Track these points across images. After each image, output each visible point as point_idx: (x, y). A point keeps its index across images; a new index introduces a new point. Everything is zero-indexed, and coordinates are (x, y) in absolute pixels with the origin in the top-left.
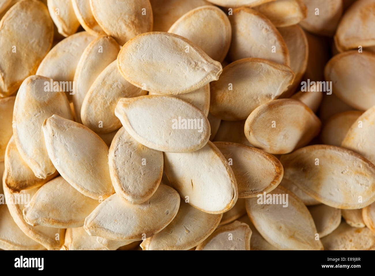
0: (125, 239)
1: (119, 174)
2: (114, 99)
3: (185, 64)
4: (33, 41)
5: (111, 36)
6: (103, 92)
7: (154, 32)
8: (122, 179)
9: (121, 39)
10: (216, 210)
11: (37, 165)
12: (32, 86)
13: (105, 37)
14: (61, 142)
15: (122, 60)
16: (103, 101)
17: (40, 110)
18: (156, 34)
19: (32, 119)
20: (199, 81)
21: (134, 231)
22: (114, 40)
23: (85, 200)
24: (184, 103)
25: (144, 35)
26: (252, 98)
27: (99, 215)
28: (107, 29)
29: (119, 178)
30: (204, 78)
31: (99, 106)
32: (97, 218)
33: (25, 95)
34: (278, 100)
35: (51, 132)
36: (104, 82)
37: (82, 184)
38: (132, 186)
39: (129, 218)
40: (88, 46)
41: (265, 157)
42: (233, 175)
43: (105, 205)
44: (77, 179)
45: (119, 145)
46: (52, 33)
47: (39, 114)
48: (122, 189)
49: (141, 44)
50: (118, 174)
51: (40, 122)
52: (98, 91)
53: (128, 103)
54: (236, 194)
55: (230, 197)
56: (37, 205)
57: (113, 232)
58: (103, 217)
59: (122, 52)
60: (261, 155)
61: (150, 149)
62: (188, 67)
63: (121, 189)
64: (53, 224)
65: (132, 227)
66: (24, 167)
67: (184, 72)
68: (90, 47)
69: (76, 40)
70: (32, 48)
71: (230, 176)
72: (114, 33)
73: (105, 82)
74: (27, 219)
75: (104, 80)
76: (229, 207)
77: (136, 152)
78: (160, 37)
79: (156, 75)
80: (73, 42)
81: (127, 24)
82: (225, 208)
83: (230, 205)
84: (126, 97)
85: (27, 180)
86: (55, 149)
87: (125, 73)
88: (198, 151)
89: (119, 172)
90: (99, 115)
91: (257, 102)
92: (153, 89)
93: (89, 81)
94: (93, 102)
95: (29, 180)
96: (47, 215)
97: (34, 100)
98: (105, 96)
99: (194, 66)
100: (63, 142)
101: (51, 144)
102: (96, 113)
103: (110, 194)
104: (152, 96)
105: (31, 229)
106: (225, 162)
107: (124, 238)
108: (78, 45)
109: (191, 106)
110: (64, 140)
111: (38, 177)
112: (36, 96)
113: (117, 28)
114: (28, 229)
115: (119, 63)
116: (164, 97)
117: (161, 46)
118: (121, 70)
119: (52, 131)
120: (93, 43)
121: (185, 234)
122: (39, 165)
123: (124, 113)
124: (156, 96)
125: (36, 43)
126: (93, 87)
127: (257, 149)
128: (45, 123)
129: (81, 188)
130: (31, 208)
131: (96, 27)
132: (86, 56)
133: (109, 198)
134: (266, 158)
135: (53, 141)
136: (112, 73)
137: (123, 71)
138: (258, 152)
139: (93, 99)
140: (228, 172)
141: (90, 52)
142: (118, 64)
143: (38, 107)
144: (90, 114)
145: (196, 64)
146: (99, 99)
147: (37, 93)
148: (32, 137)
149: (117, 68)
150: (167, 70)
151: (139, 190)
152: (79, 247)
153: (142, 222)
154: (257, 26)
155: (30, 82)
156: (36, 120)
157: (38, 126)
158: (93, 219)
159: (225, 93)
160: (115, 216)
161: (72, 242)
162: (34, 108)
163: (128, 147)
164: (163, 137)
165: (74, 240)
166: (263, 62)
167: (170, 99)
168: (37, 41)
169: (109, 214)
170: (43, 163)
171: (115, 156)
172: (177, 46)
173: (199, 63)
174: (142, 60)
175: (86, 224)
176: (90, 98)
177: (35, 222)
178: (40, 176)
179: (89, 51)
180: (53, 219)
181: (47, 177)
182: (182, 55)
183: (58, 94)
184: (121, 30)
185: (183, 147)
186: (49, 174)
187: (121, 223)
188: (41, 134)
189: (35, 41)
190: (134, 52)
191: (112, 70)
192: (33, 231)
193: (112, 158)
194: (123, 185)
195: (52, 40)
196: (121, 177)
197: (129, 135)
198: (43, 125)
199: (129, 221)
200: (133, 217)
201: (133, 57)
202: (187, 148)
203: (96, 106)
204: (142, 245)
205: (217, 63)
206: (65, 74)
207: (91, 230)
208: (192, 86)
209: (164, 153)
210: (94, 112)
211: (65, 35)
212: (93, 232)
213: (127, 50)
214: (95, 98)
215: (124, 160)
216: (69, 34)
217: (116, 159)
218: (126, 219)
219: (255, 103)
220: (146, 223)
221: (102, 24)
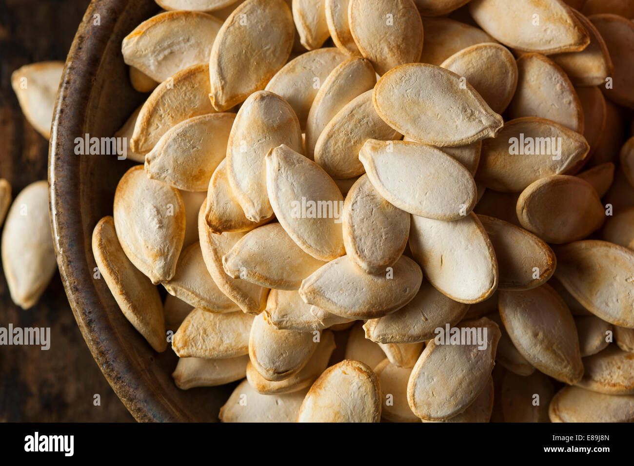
0: (350, 314)
1: (355, 233)
2: (360, 139)
3: (459, 111)
4: (267, 47)
5: (367, 59)
6: (348, 127)
7: (426, 64)
8: (358, 239)
9: (380, 64)
10: (467, 299)
11: (251, 203)
12: (260, 104)
13: (360, 59)
14: (288, 181)
15: (380, 92)
16: (346, 138)
17: (266, 135)
18: (428, 67)
19: (255, 145)
20: (472, 135)
21: (362, 307)
22: (370, 65)
23: (302, 258)
24: (449, 158)
25: (412, 66)
26: (533, 168)
27: (321, 280)
28: (364, 49)
29: (354, 238)
30: (480, 132)
31: (340, 144)
32: (317, 282)
33: (250, 113)
34: (564, 176)
35: (276, 166)
36: (351, 114)
37: (305, 237)
38: (370, 251)
39: (358, 289)
40: (338, 67)
41: (536, 243)
42: (495, 258)
43: (330, 268)
44: (300, 230)
45: (359, 198)
46: (292, 42)
47: (265, 140)
48: (357, 252)
49: (408, 76)
50: (353, 232)
51: (263, 150)
52: (343, 125)
53: (378, 146)
54: (496, 282)
55: (487, 284)
56: (243, 253)
57: (335, 303)
58: (327, 282)
59: (382, 82)
60: (533, 240)
61: (396, 208)
62: (461, 115)
63: (355, 252)
64: (259, 280)
65: (361, 301)
66: (232, 203)
67: (456, 120)
68: (341, 68)
69: (322, 56)
70: (265, 56)
71: (492, 259)
72: (372, 56)
73: (353, 115)
74: (227, 268)
75: (352, 112)
76: (485, 297)
77: (379, 210)
78: (432, 71)
79: (420, 117)
80: (317, 59)
81: (391, 47)
82: (479, 298)
83: (487, 295)
84: (375, 138)
85: (233, 220)
86: (278, 187)
87: (380, 109)
88: (456, 220)
89: (355, 230)
90: (338, 155)
91: (537, 174)
92: (413, 135)
93: (332, 110)
94: (333, 137)
95: (235, 221)
96: (253, 268)
97: (260, 122)
98: (349, 132)
99: (469, 115)
100: (290, 181)
101: (275, 180)
102: (334, 151)
103: (337, 256)
104: (408, 143)
105: (228, 282)
106: (488, 240)
107: (348, 313)
108: (323, 62)
109: (457, 164)
110: (292, 178)
111: (249, 219)
112: (263, 117)
113: (377, 50)
114: (225, 282)
115: (376, 95)
116: (424, 147)
117: (433, 82)
118: (377, 104)
119: (278, 165)
120: (345, 64)
121: (422, 322)
122: (253, 204)
123: (371, 158)
124: (414, 144)
125: (270, 51)
126: (337, 118)
127: (528, 232)
128: (270, 153)
129: (302, 241)
130: (234, 256)
131: (350, 45)
132: (334, 78)
133: (336, 260)
134: (538, 246)
135: (277, 176)
136: (363, 106)
137: (378, 105)
138: (528, 235)
139: (334, 133)
140: (490, 253)
141: (340, 75)
142: (374, 96)
143: (264, 131)
144: (327, 151)
145: (472, 114)
146: (341, 135)
147: (266, 113)
148: (251, 167)
149: (371, 100)
150: (435, 114)
151: (378, 257)
152: (284, 315)
153: (374, 298)
154: (551, 79)
155: (258, 99)
156: (259, 147)
157: (260, 154)
158: (313, 282)
159: (499, 156)
160: (341, 285)
161: (276, 308)
162: (259, 132)
163: (369, 202)
164: (417, 196)
165: (279, 306)
166: (553, 126)
167: (432, 150)
168: (272, 48)
169: (333, 280)
170: (259, 202)
171: (353, 210)
172: (451, 87)
173: (477, 113)
174: (406, 96)
175: (303, 288)
176: (331, 131)
177: (237, 273)
178: (252, 218)
179: (339, 72)
180: (259, 274)
181: (260, 221)
182: (456, 98)
183: (291, 120)
184: (381, 54)
185: (440, 212)
186: (263, 217)
187: (347, 294)
188: (262, 166)
189: (269, 49)
190: (398, 84)
191: (364, 103)
192: (230, 285)
193: (348, 212)
194: (359, 247)
195: (290, 50)
196: (357, 237)
197: (372, 186)
198: (267, 154)
199: (358, 294)
200: (364, 290)
201: (396, 91)
202: (445, 216)
203: (336, 143)
204: (366, 327)
205: (498, 117)
206: (302, 95)
207: (308, 296)
208: (463, 140)
209: (411, 215)
210: (332, 149)
211: (308, 48)
212: (311, 299)
213: (388, 80)
214: (336, 132)
215: (362, 216)
216: (313, 48)
217: (353, 214)
218: (354, 291)
219: (535, 175)
220: (378, 299)
221: (359, 42)
